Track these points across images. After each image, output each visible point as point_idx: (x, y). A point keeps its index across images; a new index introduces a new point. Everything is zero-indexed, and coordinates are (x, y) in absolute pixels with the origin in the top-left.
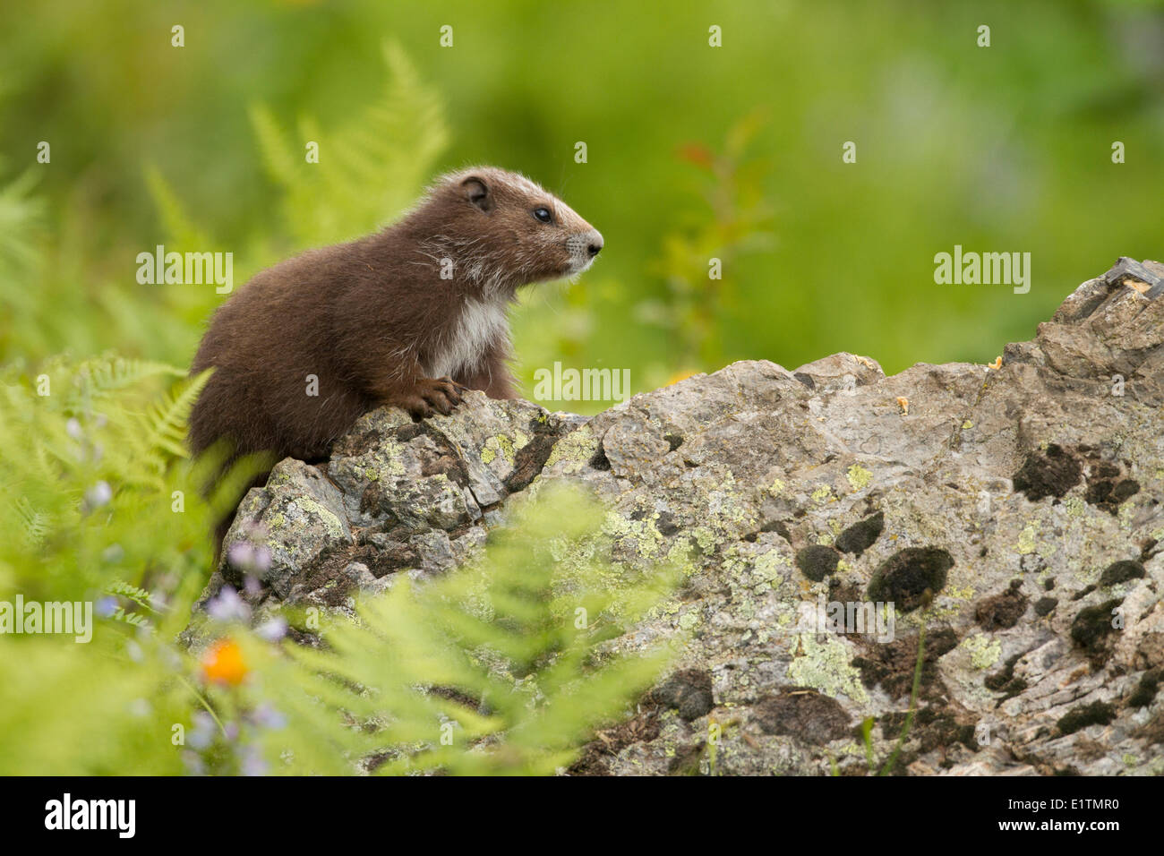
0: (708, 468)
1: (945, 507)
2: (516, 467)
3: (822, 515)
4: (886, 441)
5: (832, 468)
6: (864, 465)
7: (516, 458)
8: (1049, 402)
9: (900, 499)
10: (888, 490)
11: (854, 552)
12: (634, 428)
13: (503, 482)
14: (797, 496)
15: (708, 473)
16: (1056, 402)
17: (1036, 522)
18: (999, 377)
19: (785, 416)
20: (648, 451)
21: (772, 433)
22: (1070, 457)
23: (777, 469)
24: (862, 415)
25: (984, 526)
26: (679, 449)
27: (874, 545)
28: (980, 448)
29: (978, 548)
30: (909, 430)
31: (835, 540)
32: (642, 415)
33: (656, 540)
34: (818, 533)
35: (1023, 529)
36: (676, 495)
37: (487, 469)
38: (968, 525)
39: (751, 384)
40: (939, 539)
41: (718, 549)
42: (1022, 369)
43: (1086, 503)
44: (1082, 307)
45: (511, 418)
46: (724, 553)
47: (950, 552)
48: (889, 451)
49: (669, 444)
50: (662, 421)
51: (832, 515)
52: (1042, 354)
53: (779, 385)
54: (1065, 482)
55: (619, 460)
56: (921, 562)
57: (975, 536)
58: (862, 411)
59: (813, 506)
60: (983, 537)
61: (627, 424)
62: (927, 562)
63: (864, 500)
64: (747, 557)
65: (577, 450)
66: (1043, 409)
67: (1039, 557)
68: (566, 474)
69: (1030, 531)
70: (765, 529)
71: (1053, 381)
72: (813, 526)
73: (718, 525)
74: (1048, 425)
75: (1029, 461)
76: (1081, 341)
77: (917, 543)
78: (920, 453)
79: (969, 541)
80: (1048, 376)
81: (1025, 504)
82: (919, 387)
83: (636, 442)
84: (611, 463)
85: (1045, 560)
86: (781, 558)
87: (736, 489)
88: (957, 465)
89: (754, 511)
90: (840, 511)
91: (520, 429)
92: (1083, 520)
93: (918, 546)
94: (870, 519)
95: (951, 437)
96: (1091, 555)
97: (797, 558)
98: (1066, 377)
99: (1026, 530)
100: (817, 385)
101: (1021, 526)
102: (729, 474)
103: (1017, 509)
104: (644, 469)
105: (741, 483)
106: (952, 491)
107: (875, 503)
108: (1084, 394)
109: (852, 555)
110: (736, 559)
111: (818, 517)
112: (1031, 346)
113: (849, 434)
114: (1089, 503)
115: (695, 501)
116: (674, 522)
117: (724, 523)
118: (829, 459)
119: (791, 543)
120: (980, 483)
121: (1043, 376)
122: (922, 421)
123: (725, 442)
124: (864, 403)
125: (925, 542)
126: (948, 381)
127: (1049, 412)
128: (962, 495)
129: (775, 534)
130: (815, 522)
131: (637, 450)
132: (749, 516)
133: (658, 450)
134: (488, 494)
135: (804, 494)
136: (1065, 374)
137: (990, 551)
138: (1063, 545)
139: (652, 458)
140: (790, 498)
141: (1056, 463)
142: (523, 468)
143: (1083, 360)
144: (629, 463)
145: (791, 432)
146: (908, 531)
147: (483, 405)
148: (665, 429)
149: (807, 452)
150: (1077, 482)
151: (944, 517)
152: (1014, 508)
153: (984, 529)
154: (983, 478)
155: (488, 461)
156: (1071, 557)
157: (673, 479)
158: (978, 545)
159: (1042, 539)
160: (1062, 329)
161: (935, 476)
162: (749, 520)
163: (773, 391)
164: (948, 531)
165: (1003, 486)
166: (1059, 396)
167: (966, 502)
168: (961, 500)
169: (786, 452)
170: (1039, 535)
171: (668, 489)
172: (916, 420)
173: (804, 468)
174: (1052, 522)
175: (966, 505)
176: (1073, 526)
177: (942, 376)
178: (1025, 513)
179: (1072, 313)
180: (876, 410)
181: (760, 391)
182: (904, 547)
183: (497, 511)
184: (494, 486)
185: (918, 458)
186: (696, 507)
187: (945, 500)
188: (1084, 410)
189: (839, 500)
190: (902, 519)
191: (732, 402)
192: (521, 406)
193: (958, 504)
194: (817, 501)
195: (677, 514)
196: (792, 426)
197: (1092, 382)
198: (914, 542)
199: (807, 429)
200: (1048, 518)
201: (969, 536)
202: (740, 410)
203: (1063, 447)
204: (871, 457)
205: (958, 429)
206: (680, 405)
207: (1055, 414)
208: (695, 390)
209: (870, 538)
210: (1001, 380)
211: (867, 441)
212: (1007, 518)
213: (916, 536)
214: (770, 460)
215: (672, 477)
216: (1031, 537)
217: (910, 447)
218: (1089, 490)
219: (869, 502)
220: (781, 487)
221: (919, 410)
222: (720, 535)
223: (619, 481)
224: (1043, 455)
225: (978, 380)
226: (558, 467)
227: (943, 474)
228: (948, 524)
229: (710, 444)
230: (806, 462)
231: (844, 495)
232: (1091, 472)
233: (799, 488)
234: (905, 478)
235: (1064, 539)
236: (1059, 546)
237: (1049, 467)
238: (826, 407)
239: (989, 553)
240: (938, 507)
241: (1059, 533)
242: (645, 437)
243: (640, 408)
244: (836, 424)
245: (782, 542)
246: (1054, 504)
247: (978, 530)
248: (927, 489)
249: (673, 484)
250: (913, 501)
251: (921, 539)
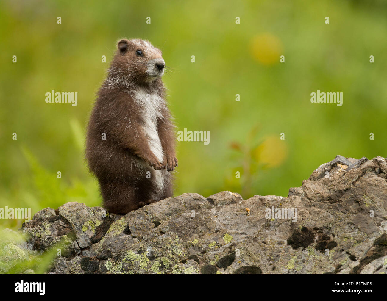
0: (169, 234)
1: (260, 250)
2: (96, 233)
3: (212, 253)
4: (240, 225)
5: (218, 235)
6: (230, 234)
7: (96, 230)
8: (304, 211)
9: (242, 247)
10: (238, 243)
11: (223, 268)
12: (141, 218)
13: (90, 239)
14: (203, 245)
15: (169, 236)
16: (308, 211)
17: (295, 257)
18: (286, 201)
19: (201, 215)
20: (146, 227)
21: (195, 221)
22: (310, 232)
23: (196, 235)
24: (232, 215)
25: (275, 258)
26: (158, 227)
27: (231, 265)
28: (277, 228)
29: (272, 267)
30: (249, 221)
31: (216, 263)
32: (144, 213)
33: (147, 262)
34: (210, 260)
35: (290, 259)
36: (156, 245)
37: (84, 234)
38: (268, 258)
39: (189, 202)
40: (257, 263)
41: (171, 266)
42: (295, 198)
43: (315, 250)
44: (321, 174)
45: (95, 214)
46: (173, 267)
47: (261, 268)
48: (241, 229)
49: (154, 224)
50: (152, 215)
51: (216, 253)
52: (304, 192)
53: (200, 203)
54: (308, 242)
55: (135, 231)
56: (248, 271)
57: (271, 262)
58: (232, 213)
59: (209, 250)
60: (274, 263)
61: (138, 216)
62: (251, 271)
63: (229, 247)
64: (181, 269)
65: (119, 227)
66: (302, 213)
67: (295, 270)
68: (114, 236)
69: (293, 261)
70: (190, 258)
71: (307, 203)
72: (208, 257)
73: (171, 256)
74: (303, 219)
75: (294, 233)
76: (319, 187)
77: (248, 264)
78: (253, 230)
79: (269, 264)
80: (305, 201)
81: (291, 250)
82: (255, 204)
83: (142, 224)
84: (131, 232)
85: (298, 272)
86: (194, 269)
87: (179, 242)
88: (267, 235)
89: (185, 251)
90: (219, 251)
91: (98, 218)
92: (314, 256)
93: (248, 266)
94: (230, 255)
95: (266, 224)
96: (316, 270)
97: (201, 269)
98: (312, 201)
99: (291, 260)
100: (215, 203)
101: (289, 258)
102: (177, 237)
103: (288, 252)
104: (144, 234)
105: (181, 240)
106: (263, 244)
107: (233, 249)
108: (319, 208)
109: (223, 269)
110: (177, 270)
111: (211, 254)
112: (300, 189)
113: (226, 222)
114: (317, 250)
115: (163, 247)
116: (154, 255)
117: (174, 256)
118: (217, 231)
119: (199, 264)
120: (275, 241)
121: (303, 201)
122: (255, 218)
123: (176, 224)
124: (233, 210)
125: (251, 264)
126: (266, 202)
127: (304, 214)
128: (267, 246)
129: (193, 260)
130: (209, 256)
131: (141, 227)
132: (183, 253)
133: (150, 227)
134: (83, 244)
135: (205, 245)
136: (312, 200)
137: (276, 268)
138: (305, 266)
139: (147, 230)
140: (200, 246)
141: (305, 234)
142: (98, 234)
143: (319, 195)
144: (138, 231)
145: (203, 221)
146: (245, 260)
147: (84, 209)
148: (153, 218)
149: (208, 228)
150: (313, 242)
151: (259, 254)
152: (287, 251)
153: (275, 259)
154: (276, 240)
155: (85, 231)
156: (308, 271)
157: (155, 238)
158: (272, 266)
159: (297, 264)
160: (312, 183)
161: (258, 239)
162: (183, 255)
163: (197, 205)
164: (261, 260)
165: (284, 243)
166: (309, 209)
167: (268, 249)
168: (266, 248)
169: (200, 228)
170: (296, 262)
171: (153, 242)
172: (253, 217)
173: (206, 235)
174: (302, 257)
175: (268, 250)
176: (310, 259)
177: (264, 200)
178: (291, 253)
179: (316, 176)
180: (237, 213)
181: (192, 205)
182: (242, 265)
183: (87, 250)
184: (87, 240)
185: (252, 232)
186: (163, 249)
187: (260, 248)
188: (318, 214)
189: (219, 248)
190: (243, 255)
191: (180, 209)
192: (99, 210)
193: (265, 249)
194: (210, 247)
195: (155, 252)
196: (203, 218)
197: (322, 203)
198: (247, 264)
199: (209, 220)
200: (300, 255)
201: (269, 262)
202: (184, 212)
203: (308, 228)
204: (233, 231)
205: (269, 221)
206: (160, 210)
207: (306, 215)
208: (166, 204)
209: (230, 262)
210: (287, 202)
211: (233, 225)
212: (284, 255)
213: (248, 261)
214: (194, 232)
215: (155, 237)
216: (293, 263)
217: (249, 227)
218: (317, 245)
219: (230, 248)
220: (197, 242)
221: (254, 213)
222: (172, 260)
223: (133, 238)
224: (300, 231)
225: (278, 202)
226: (111, 233)
227: (261, 238)
228: (261, 257)
229: (170, 225)
230: (208, 233)
231: (221, 245)
232: (318, 238)
233: (204, 242)
234: (245, 239)
235: (305, 264)
236: (304, 266)
237: (302, 235)
238: (218, 211)
239: (276, 269)
240: (257, 250)
241: (304, 261)
242: (145, 222)
243: (144, 210)
244: (222, 218)
245: (196, 263)
246: (303, 250)
247: (272, 260)
248: (253, 244)
249: (154, 240)
250: (248, 248)
251: (250, 263)
